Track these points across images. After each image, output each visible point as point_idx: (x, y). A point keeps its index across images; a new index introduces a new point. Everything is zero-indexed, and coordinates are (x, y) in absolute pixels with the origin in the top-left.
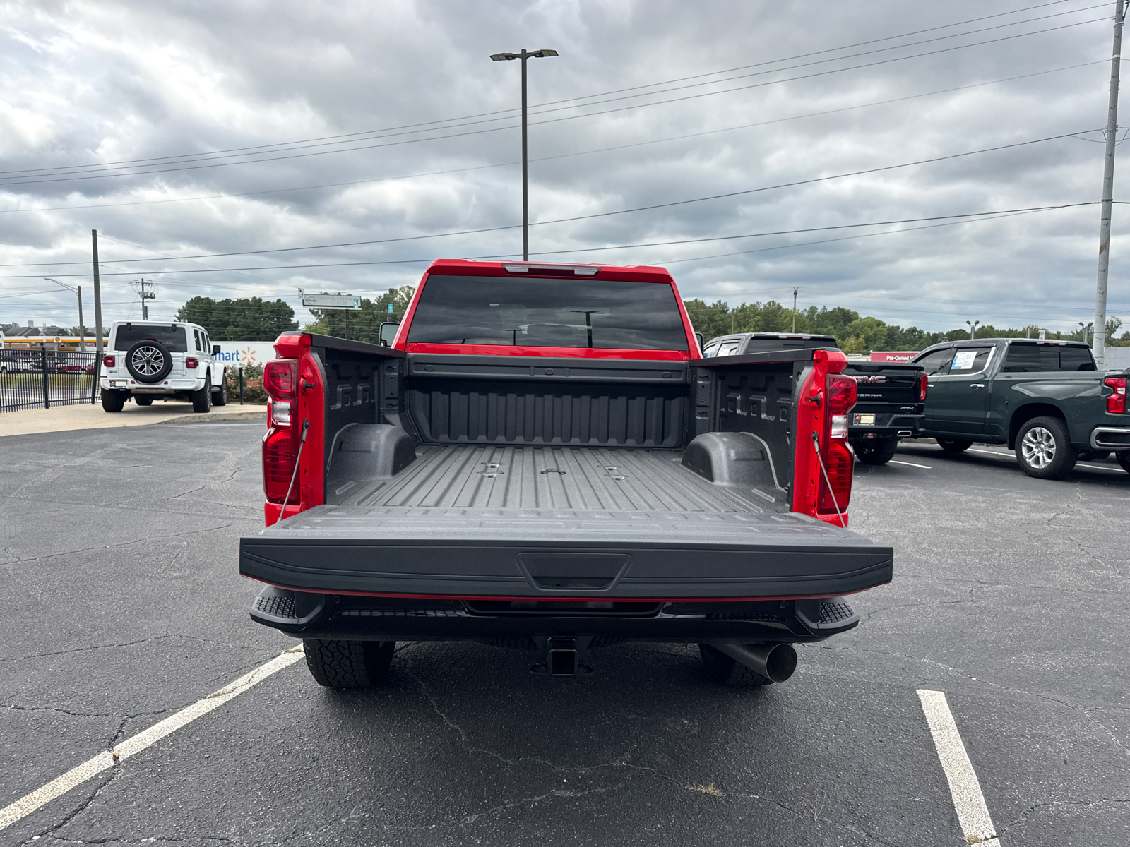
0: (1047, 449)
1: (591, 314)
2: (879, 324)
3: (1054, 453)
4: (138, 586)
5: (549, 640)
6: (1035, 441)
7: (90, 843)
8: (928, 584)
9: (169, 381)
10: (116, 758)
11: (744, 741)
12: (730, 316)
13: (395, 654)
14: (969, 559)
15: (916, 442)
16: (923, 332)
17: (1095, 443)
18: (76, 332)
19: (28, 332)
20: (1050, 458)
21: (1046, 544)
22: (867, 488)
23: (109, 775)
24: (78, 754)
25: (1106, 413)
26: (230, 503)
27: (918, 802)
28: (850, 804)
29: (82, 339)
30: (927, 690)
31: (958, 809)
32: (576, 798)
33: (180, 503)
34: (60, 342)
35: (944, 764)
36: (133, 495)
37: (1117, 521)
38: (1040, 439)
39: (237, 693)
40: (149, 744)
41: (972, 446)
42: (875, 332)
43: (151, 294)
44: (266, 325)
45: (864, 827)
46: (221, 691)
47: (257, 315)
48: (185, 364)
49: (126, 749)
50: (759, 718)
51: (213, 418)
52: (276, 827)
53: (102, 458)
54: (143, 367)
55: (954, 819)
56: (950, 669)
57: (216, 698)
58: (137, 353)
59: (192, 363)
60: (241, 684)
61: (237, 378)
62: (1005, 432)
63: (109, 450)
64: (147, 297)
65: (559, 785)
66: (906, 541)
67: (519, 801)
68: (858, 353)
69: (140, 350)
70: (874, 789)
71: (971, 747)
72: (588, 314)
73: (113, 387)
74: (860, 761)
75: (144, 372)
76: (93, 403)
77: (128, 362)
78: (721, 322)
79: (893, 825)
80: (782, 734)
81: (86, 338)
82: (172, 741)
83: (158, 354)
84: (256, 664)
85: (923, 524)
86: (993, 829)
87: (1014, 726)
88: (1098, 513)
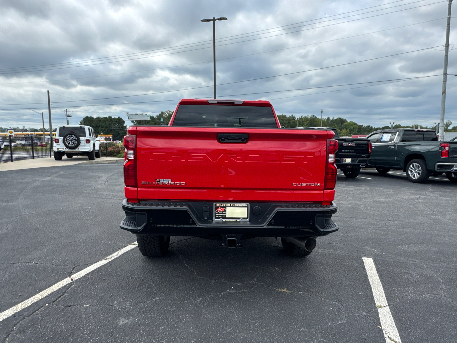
0: (418, 172)
1: (241, 119)
2: (355, 124)
3: (421, 173)
4: (74, 222)
5: (226, 236)
6: (413, 168)
7: (66, 306)
8: (369, 221)
9: (79, 148)
10: (72, 280)
11: (298, 275)
12: (296, 121)
13: (169, 246)
14: (385, 212)
15: (368, 170)
16: (372, 127)
17: (437, 169)
18: (41, 130)
19: (23, 130)
20: (419, 175)
21: (415, 207)
22: (348, 186)
23: (70, 285)
24: (58, 279)
25: (441, 157)
26: (105, 193)
27: (360, 295)
28: (336, 295)
29: (44, 133)
30: (366, 258)
31: (375, 297)
32: (237, 293)
33: (86, 193)
34: (35, 134)
35: (371, 282)
36: (69, 190)
37: (444, 198)
38: (415, 168)
39: (113, 258)
40: (83, 275)
41: (389, 171)
42: (353, 127)
43: (70, 115)
44: (114, 127)
45: (340, 303)
46: (107, 258)
47: (111, 123)
48: (85, 142)
49: (76, 276)
50: (303, 267)
51: (97, 162)
52: (130, 302)
53: (56, 177)
54: (69, 143)
55: (373, 300)
56: (375, 250)
57: (106, 260)
58: (67, 137)
59: (88, 141)
60: (114, 256)
61: (105, 147)
62: (402, 165)
63: (58, 174)
64: (68, 116)
65: (231, 289)
66: (362, 206)
67: (217, 294)
68: (347, 135)
69: (68, 137)
70: (345, 291)
71: (381, 277)
72: (240, 119)
73: (58, 151)
74: (340, 281)
75: (70, 145)
76: (50, 157)
77: (64, 141)
78: (293, 124)
79: (351, 302)
80: (312, 272)
81: (46, 133)
82: (91, 274)
83: (75, 138)
84: (119, 249)
85: (369, 200)
86: (387, 303)
87: (397, 270)
88: (437, 195)
